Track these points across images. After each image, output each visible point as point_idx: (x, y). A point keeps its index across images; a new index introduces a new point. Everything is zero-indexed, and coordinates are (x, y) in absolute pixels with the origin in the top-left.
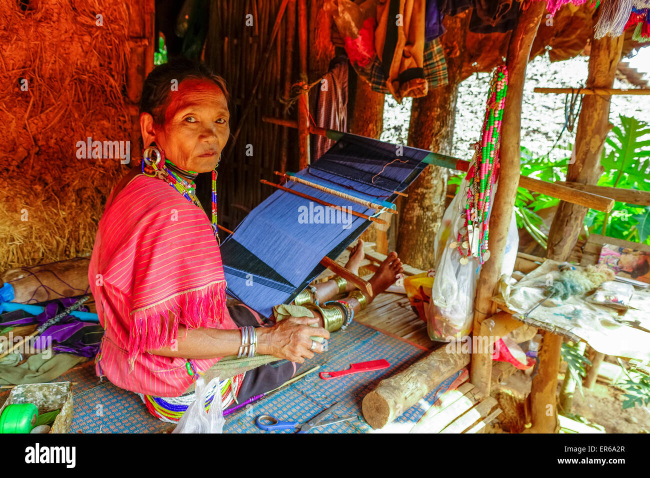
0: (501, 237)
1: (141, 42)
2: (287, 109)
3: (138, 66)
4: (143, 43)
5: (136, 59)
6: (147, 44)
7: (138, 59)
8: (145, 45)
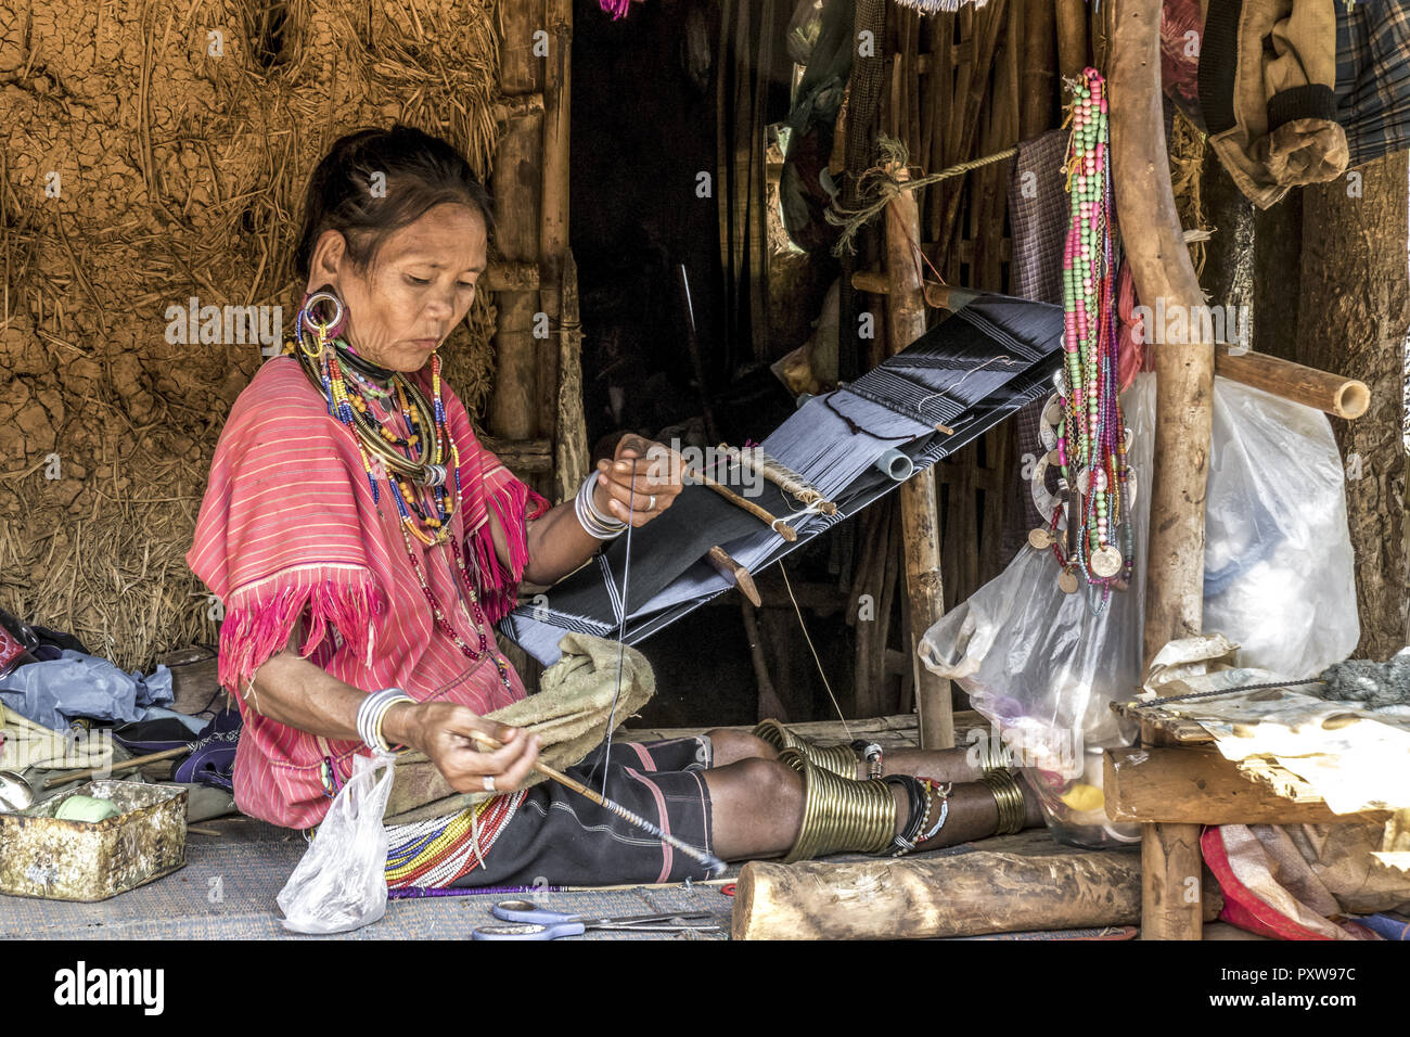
0: (1167, 516)
1: (526, 102)
2: (846, 238)
3: (522, 162)
4: (531, 107)
5: (518, 146)
6: (542, 105)
7: (523, 147)
8: (536, 110)
